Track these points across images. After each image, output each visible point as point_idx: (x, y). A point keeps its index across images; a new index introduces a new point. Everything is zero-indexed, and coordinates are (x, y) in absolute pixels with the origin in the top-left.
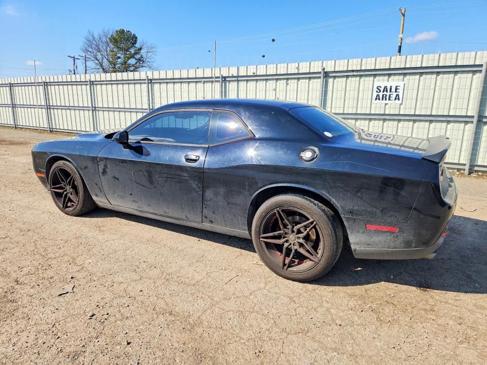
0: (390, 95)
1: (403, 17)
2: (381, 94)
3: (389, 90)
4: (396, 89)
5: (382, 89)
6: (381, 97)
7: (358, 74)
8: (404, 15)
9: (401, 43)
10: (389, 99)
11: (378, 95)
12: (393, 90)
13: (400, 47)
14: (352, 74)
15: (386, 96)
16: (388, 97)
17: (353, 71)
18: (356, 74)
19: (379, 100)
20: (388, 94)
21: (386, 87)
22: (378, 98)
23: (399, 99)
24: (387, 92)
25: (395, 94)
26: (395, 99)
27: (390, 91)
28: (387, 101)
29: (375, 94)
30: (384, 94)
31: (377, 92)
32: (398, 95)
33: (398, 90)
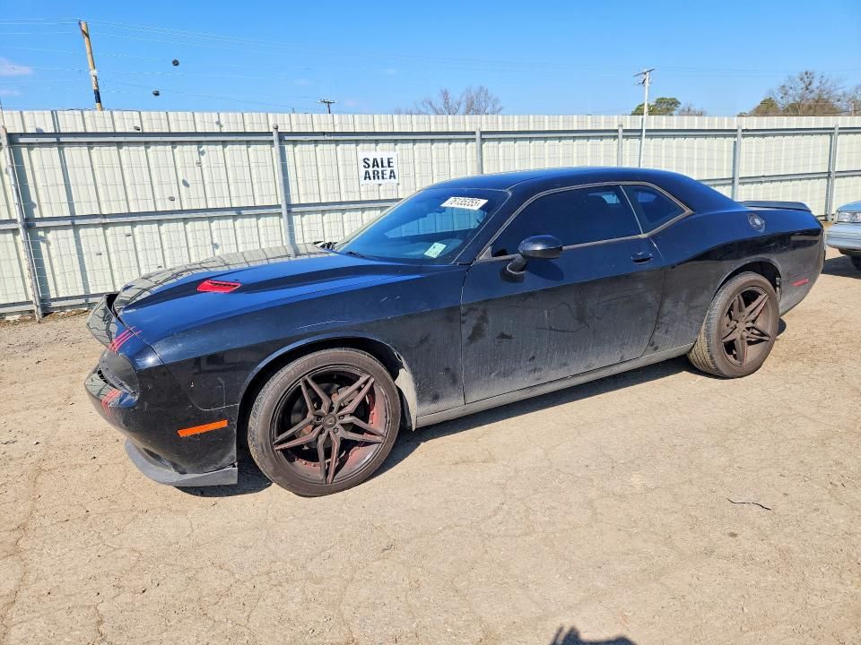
0: (382, 172)
1: (86, 38)
2: (371, 170)
3: (380, 165)
4: (389, 163)
5: (371, 163)
6: (372, 176)
7: (332, 138)
8: (87, 36)
9: (97, 86)
10: (383, 178)
11: (367, 172)
12: (386, 164)
13: (97, 93)
14: (321, 138)
15: (378, 173)
16: (380, 174)
17: (324, 134)
18: (329, 138)
19: (370, 179)
20: (380, 169)
21: (375, 160)
22: (367, 176)
23: (394, 177)
24: (378, 166)
25: (389, 170)
26: (390, 177)
27: (382, 166)
28: (381, 181)
29: (363, 171)
30: (375, 170)
31: (365, 167)
32: (392, 172)
33: (391, 164)
